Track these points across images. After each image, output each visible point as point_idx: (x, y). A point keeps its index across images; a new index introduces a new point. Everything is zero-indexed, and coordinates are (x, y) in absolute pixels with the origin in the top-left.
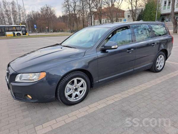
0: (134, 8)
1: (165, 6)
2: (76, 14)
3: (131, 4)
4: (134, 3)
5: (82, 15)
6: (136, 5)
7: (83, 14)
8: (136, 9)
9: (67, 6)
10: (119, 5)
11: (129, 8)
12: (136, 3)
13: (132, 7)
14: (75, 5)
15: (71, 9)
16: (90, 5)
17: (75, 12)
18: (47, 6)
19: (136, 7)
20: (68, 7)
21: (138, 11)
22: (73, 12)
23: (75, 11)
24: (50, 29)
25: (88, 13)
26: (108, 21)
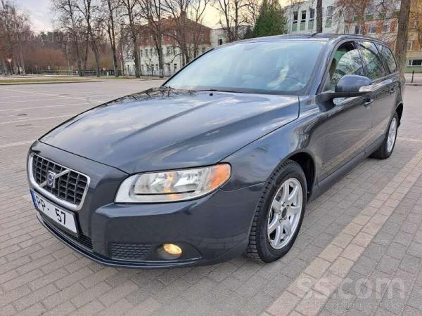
0: (233, 24)
1: (302, 21)
2: (92, 27)
3: (226, 12)
4: (232, 13)
5: (109, 32)
6: (237, 16)
7: (111, 31)
8: (237, 27)
9: (67, 7)
10: (199, 13)
11: (220, 23)
12: (237, 12)
13: (228, 21)
14: (89, 7)
15: (78, 14)
16: (129, 9)
17: (89, 24)
18: (5, 3)
19: (236, 21)
20: (69, 9)
21: (241, 31)
22: (85, 23)
23: (88, 21)
24: (15, 66)
25: (125, 27)
26: (175, 52)
